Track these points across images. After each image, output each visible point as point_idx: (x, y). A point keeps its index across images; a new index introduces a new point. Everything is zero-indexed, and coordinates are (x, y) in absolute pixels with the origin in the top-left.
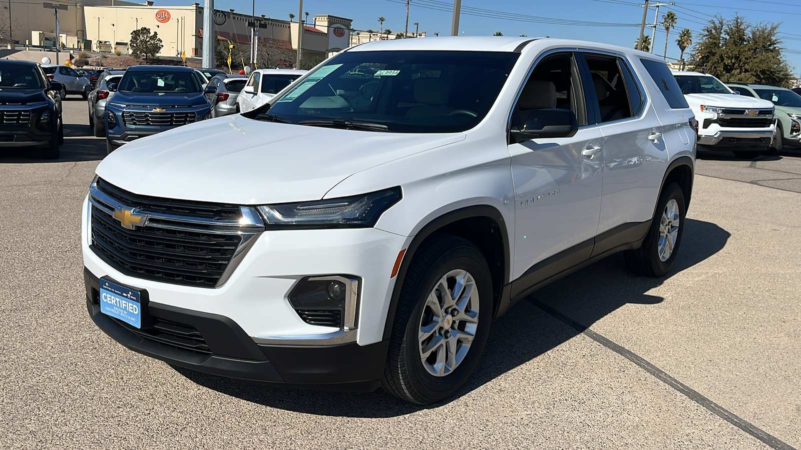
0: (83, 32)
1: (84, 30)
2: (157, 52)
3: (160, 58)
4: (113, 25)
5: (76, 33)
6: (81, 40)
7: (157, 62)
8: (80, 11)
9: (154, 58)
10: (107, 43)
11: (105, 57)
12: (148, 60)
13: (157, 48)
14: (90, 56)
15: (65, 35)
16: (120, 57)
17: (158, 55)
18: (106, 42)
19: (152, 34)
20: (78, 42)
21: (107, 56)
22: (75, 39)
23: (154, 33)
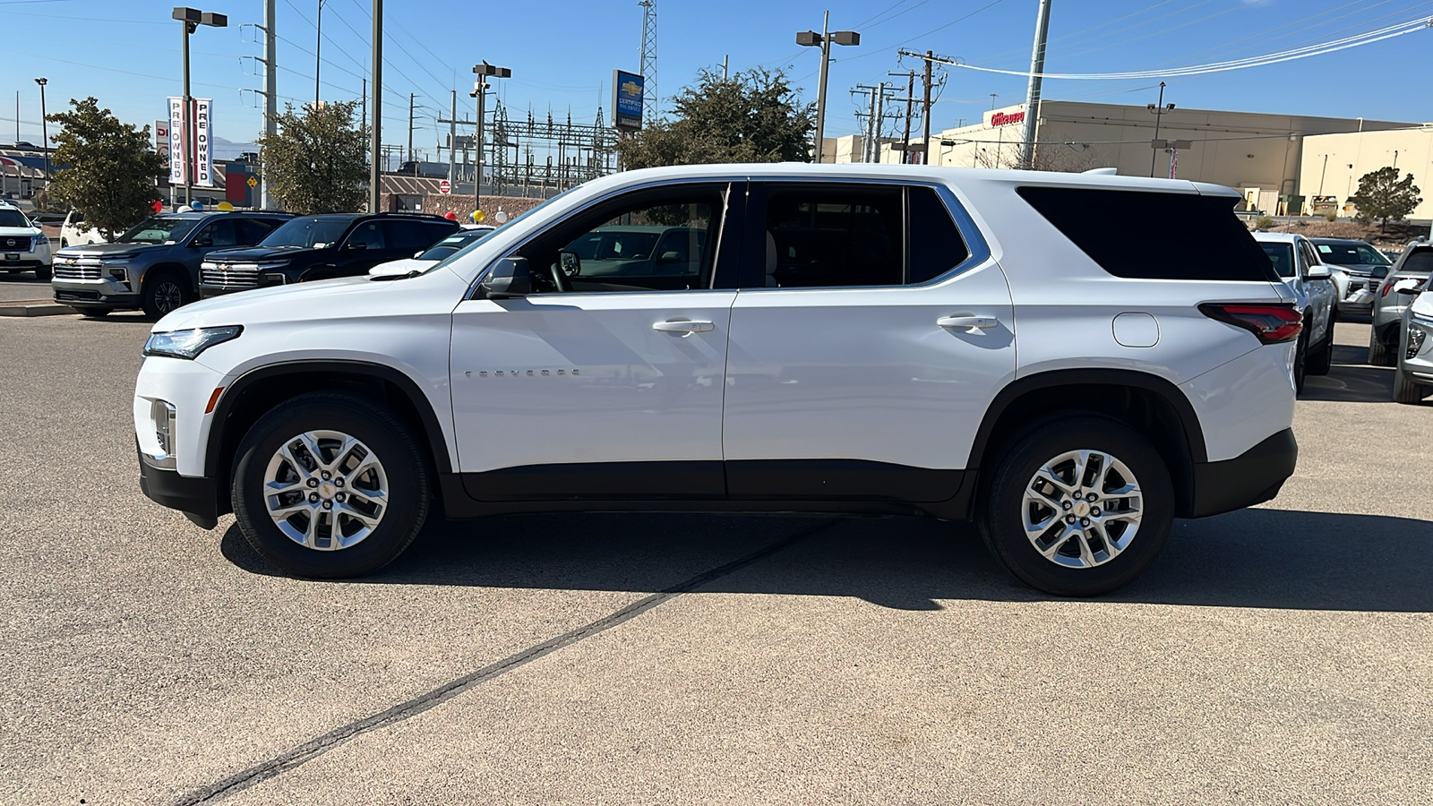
0: (1296, 182)
1: (1297, 179)
2: (1407, 213)
3: (1412, 224)
4: (1351, 166)
5: (1281, 184)
6: (1285, 197)
7: (1405, 230)
8: (1294, 147)
9: (1399, 223)
10: (1331, 200)
11: (1303, 225)
12: (1386, 228)
13: (1410, 205)
14: (1278, 224)
15: (1258, 189)
16: (1333, 223)
17: (1408, 217)
18: (1328, 198)
19: (1402, 178)
20: (1280, 200)
21: (1308, 222)
22: (1274, 196)
23: (1405, 177)
